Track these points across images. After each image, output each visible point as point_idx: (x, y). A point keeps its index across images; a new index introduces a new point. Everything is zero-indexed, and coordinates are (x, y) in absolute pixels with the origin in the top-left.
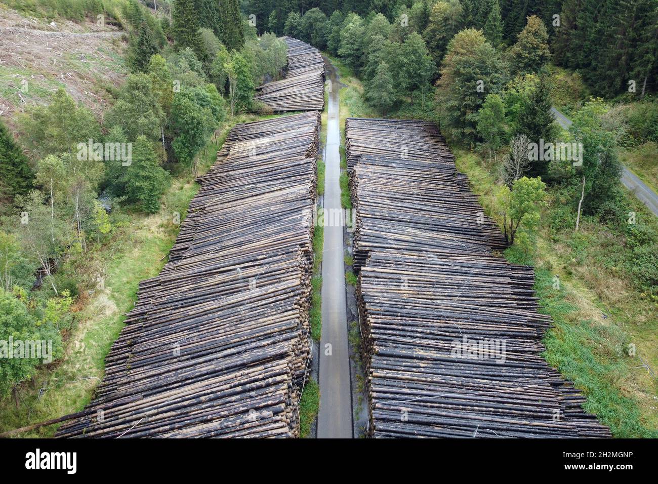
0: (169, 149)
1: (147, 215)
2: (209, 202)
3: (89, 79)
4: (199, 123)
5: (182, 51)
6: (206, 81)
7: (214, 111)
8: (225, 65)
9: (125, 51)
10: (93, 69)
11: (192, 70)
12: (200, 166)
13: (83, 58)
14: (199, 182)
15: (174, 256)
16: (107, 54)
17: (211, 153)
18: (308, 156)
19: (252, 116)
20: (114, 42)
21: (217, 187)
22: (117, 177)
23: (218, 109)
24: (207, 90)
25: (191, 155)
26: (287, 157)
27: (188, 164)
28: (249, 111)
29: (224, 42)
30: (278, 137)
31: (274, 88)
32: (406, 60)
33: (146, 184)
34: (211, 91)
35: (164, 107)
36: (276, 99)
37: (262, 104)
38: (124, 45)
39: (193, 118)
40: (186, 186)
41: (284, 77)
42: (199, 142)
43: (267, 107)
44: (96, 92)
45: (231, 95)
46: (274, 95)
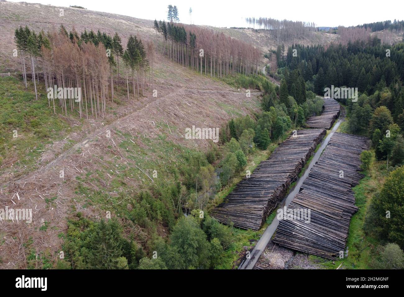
0: (272, 134)
1: (263, 150)
2: (281, 149)
3: (250, 110)
4: (282, 127)
5: (281, 104)
6: (287, 115)
7: (287, 124)
8: (295, 110)
9: (261, 101)
10: (250, 106)
11: (283, 110)
12: (280, 141)
13: (248, 103)
14: (279, 144)
15: (269, 158)
16: (255, 101)
17: (284, 137)
18: (313, 141)
19: (302, 128)
20: (258, 97)
21: (284, 146)
22: (257, 139)
23: (289, 124)
24: (287, 118)
25: (278, 136)
26: (307, 141)
27: (277, 139)
28: (301, 126)
29: (297, 101)
30: (307, 135)
31: (314, 119)
32: (363, 114)
33: (265, 141)
34: (288, 118)
35: (273, 122)
36: (312, 123)
37: (306, 124)
38: (261, 98)
39: (280, 125)
40: (275, 145)
41: (320, 115)
42: (281, 132)
43: (308, 125)
44: (251, 115)
45: (296, 120)
46: (313, 121)
